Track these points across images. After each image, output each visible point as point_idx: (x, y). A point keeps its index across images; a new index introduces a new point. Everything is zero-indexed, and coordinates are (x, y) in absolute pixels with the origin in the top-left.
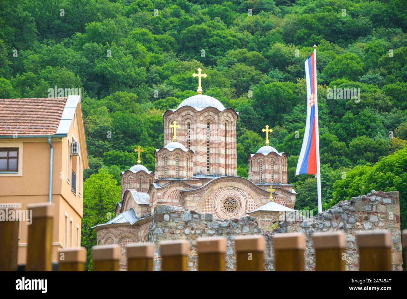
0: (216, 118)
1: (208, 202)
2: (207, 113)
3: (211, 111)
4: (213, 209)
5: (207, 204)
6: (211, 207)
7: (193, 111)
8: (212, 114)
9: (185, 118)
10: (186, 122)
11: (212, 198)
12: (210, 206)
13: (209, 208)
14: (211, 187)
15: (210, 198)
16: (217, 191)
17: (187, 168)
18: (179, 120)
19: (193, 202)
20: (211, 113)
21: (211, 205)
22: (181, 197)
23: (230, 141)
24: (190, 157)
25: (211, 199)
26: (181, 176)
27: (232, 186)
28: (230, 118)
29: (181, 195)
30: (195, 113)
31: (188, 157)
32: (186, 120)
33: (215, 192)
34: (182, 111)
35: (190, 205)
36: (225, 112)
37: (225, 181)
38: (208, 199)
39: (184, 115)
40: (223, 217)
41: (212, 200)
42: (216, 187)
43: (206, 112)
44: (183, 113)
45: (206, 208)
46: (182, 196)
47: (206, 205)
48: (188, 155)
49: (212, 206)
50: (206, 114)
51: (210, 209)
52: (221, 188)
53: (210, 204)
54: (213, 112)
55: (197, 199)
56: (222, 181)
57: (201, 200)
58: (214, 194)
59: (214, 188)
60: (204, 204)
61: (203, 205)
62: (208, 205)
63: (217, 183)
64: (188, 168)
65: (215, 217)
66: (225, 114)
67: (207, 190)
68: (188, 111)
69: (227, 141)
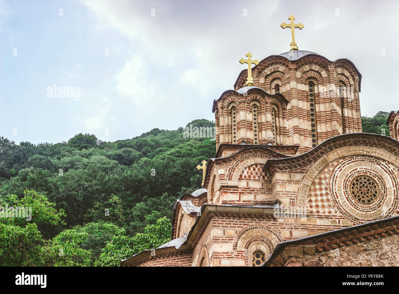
0: (324, 74)
1: (320, 184)
2: (307, 66)
3: (315, 64)
4: (330, 197)
5: (318, 187)
6: (327, 194)
7: (284, 64)
8: (316, 68)
9: (270, 78)
10: (273, 86)
11: (328, 176)
12: (324, 192)
13: (321, 195)
14: (325, 156)
15: (322, 176)
16: (335, 163)
17: (274, 128)
18: (260, 82)
19: (290, 182)
20: (314, 66)
21: (326, 189)
22: (266, 178)
23: (350, 116)
24: (281, 109)
25: (325, 178)
26: (265, 140)
27: (365, 153)
28: (347, 78)
29: (266, 175)
30: (287, 66)
31: (276, 110)
32: (272, 81)
33: (333, 165)
34: (266, 67)
35: (283, 189)
36: (338, 66)
37: (351, 145)
38: (320, 179)
39: (268, 73)
40: (351, 213)
41: (328, 181)
42: (332, 156)
43: (306, 64)
44: (266, 71)
45: (316, 195)
46: (268, 175)
47: (315, 190)
48: (277, 105)
49: (329, 192)
50: (307, 68)
51: (325, 198)
52: (344, 158)
53: (323, 187)
54: (319, 65)
55: (298, 177)
56: (345, 144)
57: (304, 179)
58: (331, 169)
59: (330, 157)
60: (312, 188)
61: (310, 190)
62: (321, 189)
63: (336, 148)
64: (276, 129)
65: (336, 212)
66: (340, 70)
67: (315, 160)
68: (275, 66)
69: (346, 114)
